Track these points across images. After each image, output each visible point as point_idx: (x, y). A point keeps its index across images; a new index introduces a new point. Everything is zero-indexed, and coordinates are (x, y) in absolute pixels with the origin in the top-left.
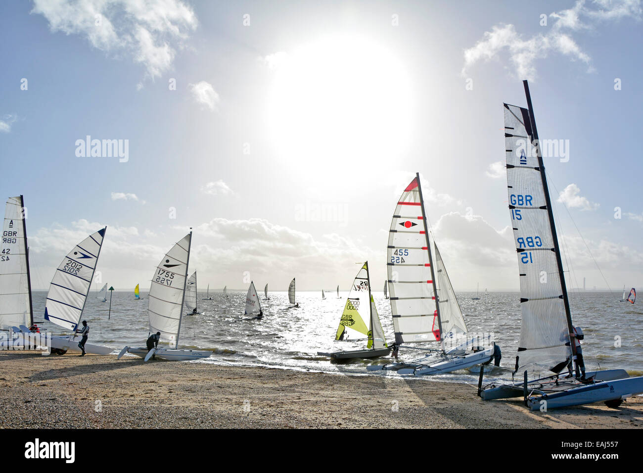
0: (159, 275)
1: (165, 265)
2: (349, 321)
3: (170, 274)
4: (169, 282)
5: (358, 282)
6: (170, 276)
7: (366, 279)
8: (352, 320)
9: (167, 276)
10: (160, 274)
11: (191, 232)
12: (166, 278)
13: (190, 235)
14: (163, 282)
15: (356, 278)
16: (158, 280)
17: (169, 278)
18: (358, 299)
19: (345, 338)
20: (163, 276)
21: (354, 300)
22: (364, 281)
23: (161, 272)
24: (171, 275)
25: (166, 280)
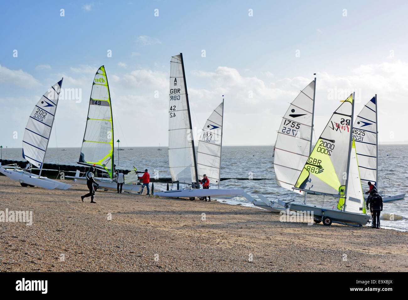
0: (285, 126)
1: (290, 115)
2: (316, 168)
3: (296, 124)
4: (295, 133)
5: (337, 119)
6: (296, 126)
7: (350, 116)
8: (320, 167)
9: (293, 126)
10: (286, 124)
12: (292, 129)
13: (315, 81)
14: (288, 132)
15: (335, 113)
16: (284, 131)
17: (294, 128)
18: (333, 141)
19: (307, 188)
20: (289, 126)
21: (328, 142)
22: (346, 118)
23: (287, 122)
24: (297, 126)
25: (291, 130)
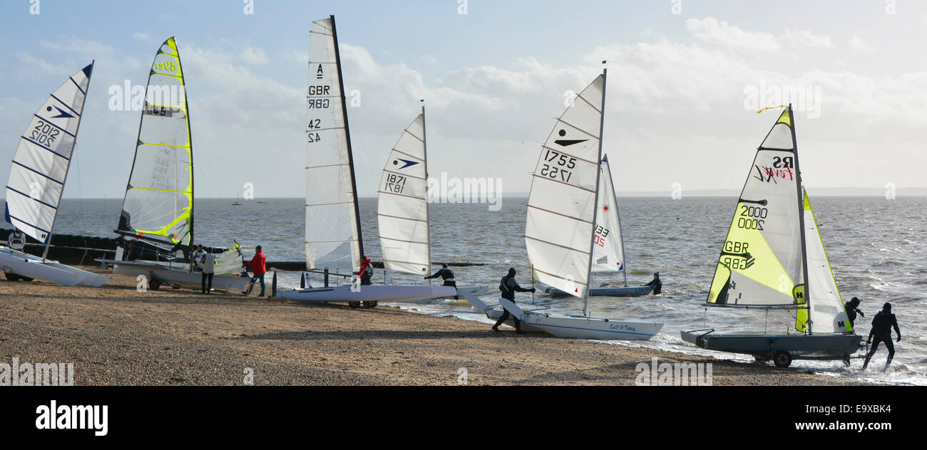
0: (547, 163)
1: (558, 142)
2: (741, 258)
3: (567, 160)
4: (566, 175)
5: (767, 160)
6: (567, 163)
7: (790, 151)
8: (747, 256)
9: (562, 162)
10: (548, 159)
11: (605, 70)
12: (560, 168)
13: (604, 76)
14: (553, 174)
15: (761, 149)
16: (545, 172)
17: (565, 167)
18: (763, 202)
19: (730, 300)
20: (554, 163)
21: (756, 205)
22: (782, 155)
23: (552, 155)
24: (570, 162)
25: (559, 171)
